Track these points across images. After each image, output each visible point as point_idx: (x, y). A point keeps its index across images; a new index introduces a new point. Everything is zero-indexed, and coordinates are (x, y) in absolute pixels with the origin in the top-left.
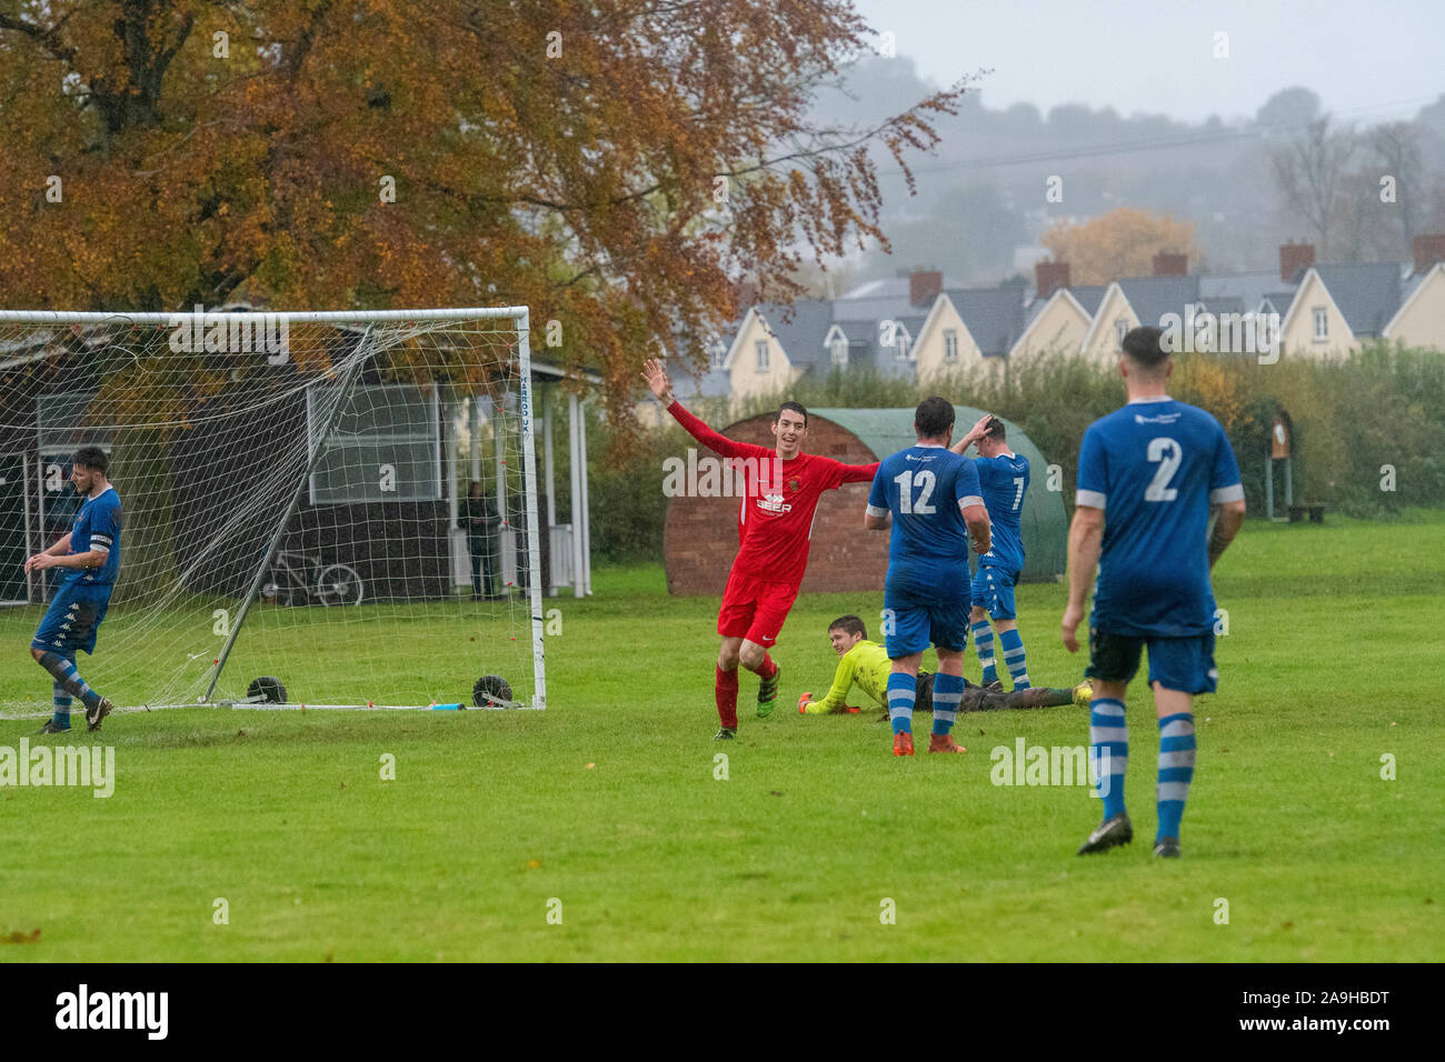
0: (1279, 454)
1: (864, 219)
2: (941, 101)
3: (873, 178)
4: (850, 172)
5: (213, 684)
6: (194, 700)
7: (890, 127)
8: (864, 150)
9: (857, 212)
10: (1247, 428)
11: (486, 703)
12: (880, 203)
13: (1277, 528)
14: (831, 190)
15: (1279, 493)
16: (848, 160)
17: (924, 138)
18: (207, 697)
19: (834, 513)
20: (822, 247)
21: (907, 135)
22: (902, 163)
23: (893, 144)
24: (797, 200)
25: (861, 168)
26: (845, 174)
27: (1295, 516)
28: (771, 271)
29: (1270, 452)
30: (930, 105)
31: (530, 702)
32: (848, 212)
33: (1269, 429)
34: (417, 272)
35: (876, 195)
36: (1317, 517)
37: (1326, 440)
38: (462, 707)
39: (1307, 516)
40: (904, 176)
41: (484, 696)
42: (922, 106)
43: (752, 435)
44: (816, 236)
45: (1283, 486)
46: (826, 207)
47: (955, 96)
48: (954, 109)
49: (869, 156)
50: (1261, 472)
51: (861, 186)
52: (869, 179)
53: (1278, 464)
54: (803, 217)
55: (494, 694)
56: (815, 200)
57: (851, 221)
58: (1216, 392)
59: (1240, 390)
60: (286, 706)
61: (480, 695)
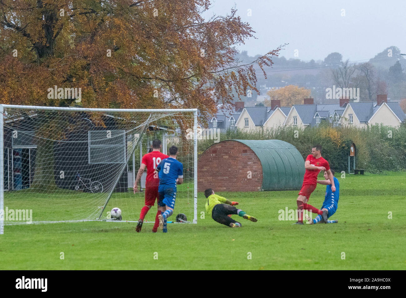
0: (352, 155)
1: (252, 86)
2: (274, 52)
3: (255, 74)
4: (248, 72)
5: (101, 215)
6: (95, 218)
7: (259, 60)
8: (252, 66)
9: (250, 84)
10: (343, 148)
11: (179, 221)
12: (256, 81)
13: (351, 176)
14: (243, 77)
15: (352, 166)
16: (247, 69)
17: (269, 63)
18: (99, 218)
19: (243, 169)
20: (240, 94)
21: (264, 62)
22: (263, 70)
23: (260, 64)
24: (233, 80)
25: (251, 71)
26: (247, 73)
27: (356, 172)
28: (226, 100)
29: (350, 155)
30: (271, 53)
31: (193, 221)
32: (248, 83)
33: (349, 148)
34: (128, 99)
35: (255, 79)
36: (362, 173)
37: (364, 151)
38: (173, 222)
39: (359, 173)
40: (263, 73)
41: (179, 219)
42: (268, 54)
43: (220, 147)
44: (238, 91)
45: (353, 164)
46: (241, 82)
47: (278, 51)
48: (277, 54)
49: (253, 67)
50: (347, 160)
51: (251, 76)
52: (254, 75)
53: (352, 158)
54: (235, 85)
55: (182, 219)
56: (238, 80)
57: (248, 86)
58: (335, 137)
59: (342, 137)
60: (122, 221)
61: (178, 219)
